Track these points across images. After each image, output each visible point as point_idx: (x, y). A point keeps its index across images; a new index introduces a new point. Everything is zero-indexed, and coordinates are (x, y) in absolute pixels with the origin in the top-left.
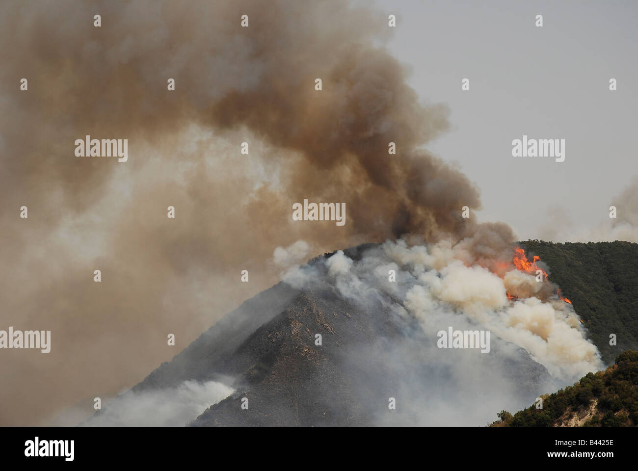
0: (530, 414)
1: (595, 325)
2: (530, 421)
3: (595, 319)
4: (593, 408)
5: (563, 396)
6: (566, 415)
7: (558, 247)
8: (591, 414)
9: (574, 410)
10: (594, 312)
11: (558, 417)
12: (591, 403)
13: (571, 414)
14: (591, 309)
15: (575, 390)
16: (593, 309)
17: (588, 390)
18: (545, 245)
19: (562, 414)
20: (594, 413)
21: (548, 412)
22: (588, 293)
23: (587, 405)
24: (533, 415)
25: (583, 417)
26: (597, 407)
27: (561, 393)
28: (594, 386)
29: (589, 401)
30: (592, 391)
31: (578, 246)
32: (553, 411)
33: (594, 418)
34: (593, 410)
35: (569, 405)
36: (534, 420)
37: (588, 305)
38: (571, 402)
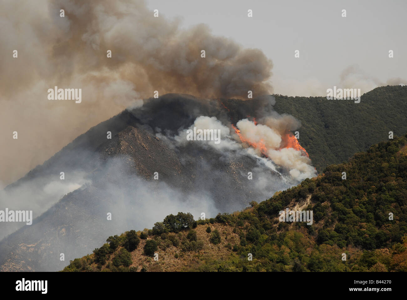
0: (269, 203)
1: (312, 149)
2: (269, 208)
3: (312, 145)
4: (308, 200)
5: (290, 192)
6: (292, 204)
7: (291, 99)
8: (307, 204)
9: (297, 201)
10: (312, 141)
11: (287, 205)
12: (308, 197)
13: (294, 204)
14: (310, 138)
15: (298, 188)
16: (311, 139)
17: (305, 189)
18: (283, 98)
19: (289, 203)
20: (309, 203)
21: (280, 202)
22: (308, 128)
23: (305, 198)
24: (271, 204)
25: (302, 206)
26: (310, 200)
27: (289, 191)
28: (310, 186)
29: (306, 196)
30: (308, 190)
31: (303, 99)
32: (284, 201)
33: (309, 206)
34: (308, 201)
35: (293, 198)
36: (272, 207)
37: (308, 136)
38: (295, 196)
